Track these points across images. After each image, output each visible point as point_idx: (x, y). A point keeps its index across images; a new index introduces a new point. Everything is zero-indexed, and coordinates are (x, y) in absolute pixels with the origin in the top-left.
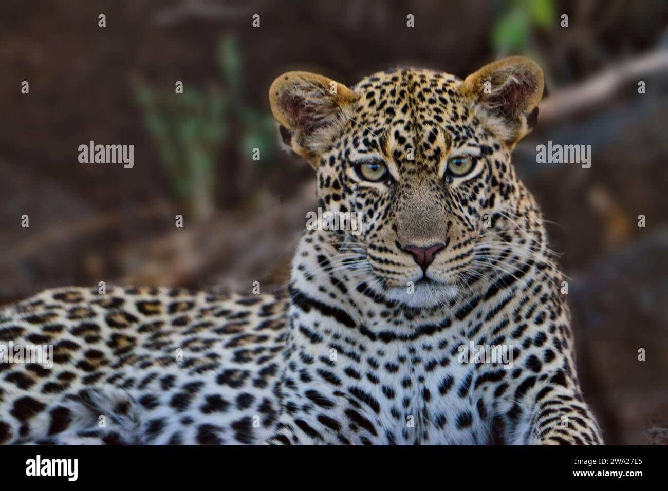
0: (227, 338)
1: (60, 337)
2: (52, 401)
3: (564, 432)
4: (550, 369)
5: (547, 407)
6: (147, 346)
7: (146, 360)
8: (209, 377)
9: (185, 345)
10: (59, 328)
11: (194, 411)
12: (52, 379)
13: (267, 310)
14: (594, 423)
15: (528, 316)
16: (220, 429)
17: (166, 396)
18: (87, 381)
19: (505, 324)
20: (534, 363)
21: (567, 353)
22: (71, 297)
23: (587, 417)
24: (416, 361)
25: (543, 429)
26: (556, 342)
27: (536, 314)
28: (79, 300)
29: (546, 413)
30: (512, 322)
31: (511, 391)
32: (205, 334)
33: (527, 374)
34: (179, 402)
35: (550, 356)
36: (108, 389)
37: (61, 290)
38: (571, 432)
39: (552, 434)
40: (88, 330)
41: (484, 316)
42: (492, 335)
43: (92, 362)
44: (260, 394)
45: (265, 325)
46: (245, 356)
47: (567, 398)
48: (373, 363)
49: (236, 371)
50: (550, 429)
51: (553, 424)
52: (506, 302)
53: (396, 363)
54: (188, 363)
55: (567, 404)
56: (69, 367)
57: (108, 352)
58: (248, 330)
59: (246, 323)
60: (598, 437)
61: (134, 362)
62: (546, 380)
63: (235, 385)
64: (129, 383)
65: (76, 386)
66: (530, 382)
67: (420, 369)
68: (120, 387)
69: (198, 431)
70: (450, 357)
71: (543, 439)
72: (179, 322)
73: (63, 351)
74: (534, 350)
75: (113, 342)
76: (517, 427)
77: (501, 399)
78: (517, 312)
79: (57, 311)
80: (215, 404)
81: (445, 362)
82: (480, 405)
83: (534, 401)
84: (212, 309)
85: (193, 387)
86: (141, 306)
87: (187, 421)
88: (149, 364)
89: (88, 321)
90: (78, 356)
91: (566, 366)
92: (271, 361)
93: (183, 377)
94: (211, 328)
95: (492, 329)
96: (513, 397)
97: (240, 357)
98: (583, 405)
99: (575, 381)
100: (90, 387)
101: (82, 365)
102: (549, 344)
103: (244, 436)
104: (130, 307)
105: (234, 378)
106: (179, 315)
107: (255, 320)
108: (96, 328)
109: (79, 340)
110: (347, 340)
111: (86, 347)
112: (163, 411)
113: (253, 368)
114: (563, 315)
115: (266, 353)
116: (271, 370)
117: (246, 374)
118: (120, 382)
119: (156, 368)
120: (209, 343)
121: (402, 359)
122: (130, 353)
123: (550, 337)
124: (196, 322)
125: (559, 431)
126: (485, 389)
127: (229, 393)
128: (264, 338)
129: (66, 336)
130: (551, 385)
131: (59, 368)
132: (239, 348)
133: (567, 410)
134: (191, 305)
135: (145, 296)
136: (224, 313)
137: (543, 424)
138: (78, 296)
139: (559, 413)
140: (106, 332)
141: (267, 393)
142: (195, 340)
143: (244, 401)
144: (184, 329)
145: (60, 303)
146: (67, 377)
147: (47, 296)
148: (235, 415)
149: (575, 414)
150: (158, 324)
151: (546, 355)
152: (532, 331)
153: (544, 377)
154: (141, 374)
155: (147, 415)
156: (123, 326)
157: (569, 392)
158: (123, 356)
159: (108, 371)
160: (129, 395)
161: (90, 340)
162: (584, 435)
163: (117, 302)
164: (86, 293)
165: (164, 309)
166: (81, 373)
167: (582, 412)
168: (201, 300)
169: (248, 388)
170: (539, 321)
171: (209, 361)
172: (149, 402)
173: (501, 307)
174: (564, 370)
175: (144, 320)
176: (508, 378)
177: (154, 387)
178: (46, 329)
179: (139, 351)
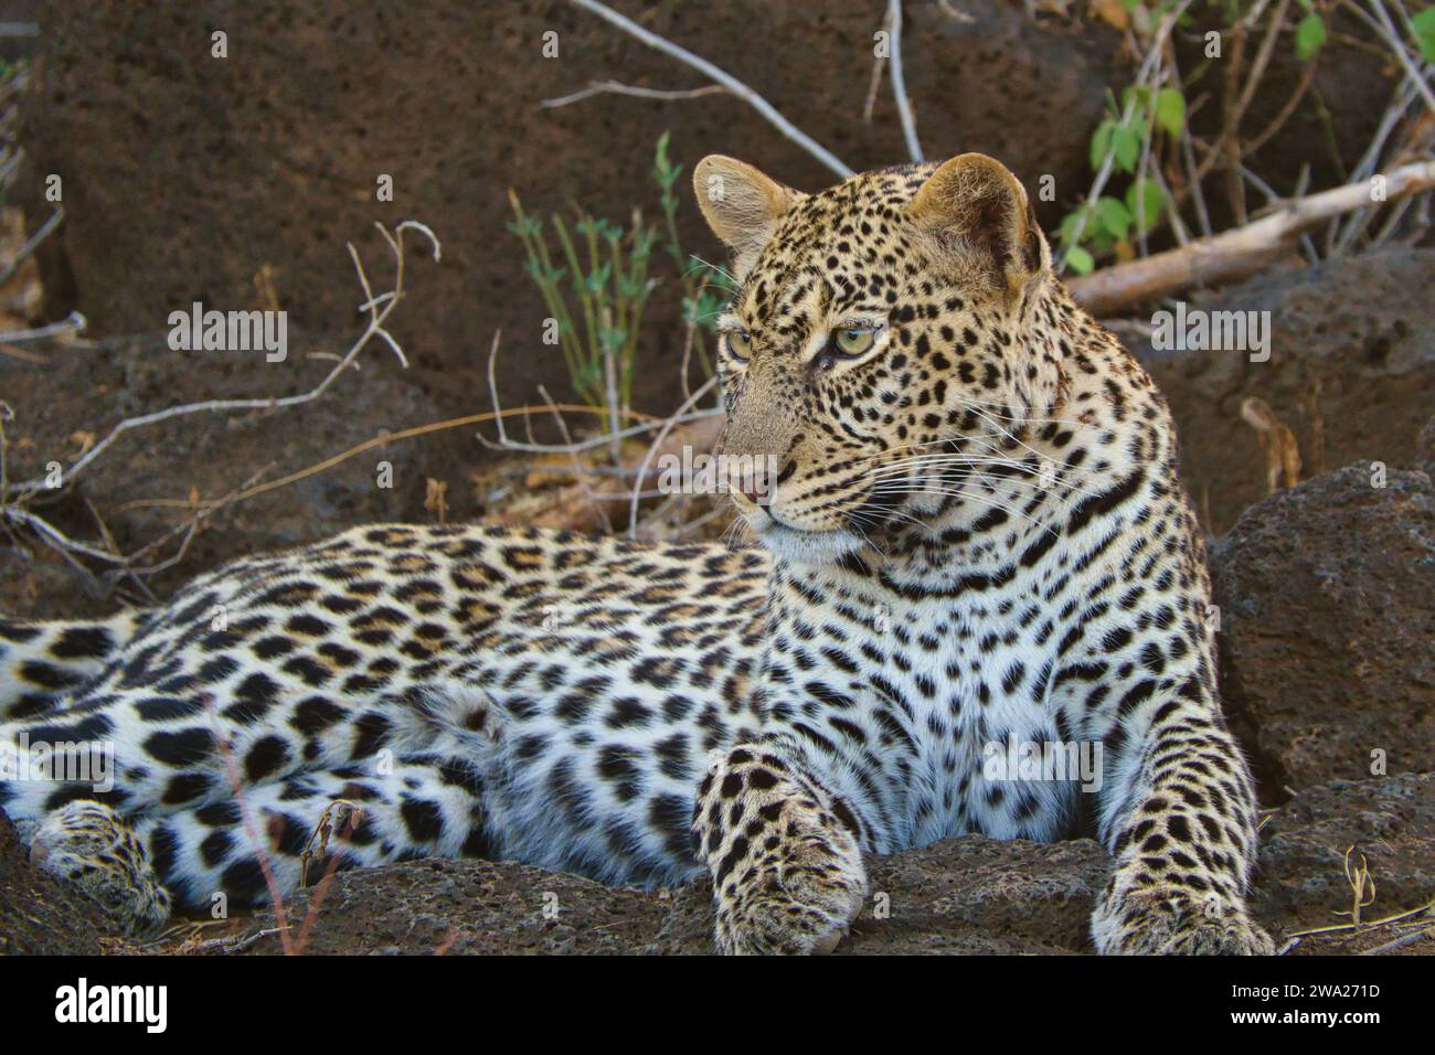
0: (650, 610)
1: (374, 602)
2: (359, 704)
3: (1192, 779)
4: (1179, 670)
5: (1168, 737)
6: (518, 619)
7: (517, 641)
8: (620, 671)
9: (581, 618)
10: (374, 588)
11: (595, 722)
12: (361, 670)
13: (714, 567)
14: (1242, 766)
15: (1146, 574)
16: (638, 754)
17: (549, 700)
18: (418, 673)
19: (1107, 583)
20: (1153, 657)
21: (1205, 647)
22: (397, 538)
23: (1232, 756)
24: (964, 633)
25: (1159, 771)
26: (1189, 626)
27: (1157, 573)
28: (408, 543)
29: (1165, 746)
30: (1119, 580)
31: (1112, 701)
32: (614, 602)
33: (1141, 674)
34: (571, 710)
35: (1179, 649)
36: (454, 687)
37: (378, 527)
38: (1203, 778)
39: (1172, 780)
40: (421, 591)
41: (1071, 564)
42: (1087, 599)
43: (426, 643)
44: (701, 697)
45: (710, 590)
46: (678, 636)
47: (1201, 723)
48: (901, 636)
49: (663, 660)
50: (1169, 773)
51: (1176, 765)
52: (1107, 542)
53: (934, 635)
54: (586, 647)
55: (1200, 733)
56: (389, 652)
57: (454, 628)
58: (683, 597)
59: (680, 586)
60: (1249, 789)
61: (497, 644)
62: (1172, 690)
63: (661, 682)
64: (489, 677)
65: (400, 682)
66: (1145, 690)
67: (972, 648)
68: (473, 682)
69: (598, 756)
70: (1018, 629)
71: (1157, 789)
72: (570, 583)
73: (380, 625)
74: (1154, 635)
75: (462, 614)
76: (1120, 763)
77: (1095, 714)
78: (1127, 564)
79: (371, 559)
80: (629, 713)
81: (1011, 638)
82: (1061, 719)
83: (1150, 722)
84: (626, 562)
85: (593, 686)
86: (510, 555)
87: (583, 740)
88: (522, 648)
89: (421, 576)
90: (404, 633)
91: (1203, 670)
92: (720, 644)
93: (578, 670)
94: (624, 593)
95: (1088, 589)
96: (1115, 712)
97: (668, 639)
98: (1227, 737)
99: (1214, 695)
100: (423, 682)
101: (410, 648)
102: (1177, 629)
103: (675, 767)
104: (492, 556)
105: (659, 672)
106: (571, 571)
107: (695, 582)
108: (434, 588)
109: (406, 608)
110: (862, 599)
111: (419, 619)
112: (544, 724)
113: (692, 654)
114: (1199, 583)
115: (710, 632)
116: (719, 659)
117: (679, 665)
118: (475, 674)
119: (532, 654)
120: (619, 616)
121: (942, 630)
122: (489, 630)
123: (1180, 615)
124: (598, 583)
125: (1183, 776)
126: (1070, 692)
127: (651, 696)
128: (709, 610)
129: (386, 600)
130: (1179, 700)
131: (371, 653)
132: (668, 625)
133: (1200, 743)
134: (591, 557)
135: (517, 540)
136: (645, 570)
137: (1159, 764)
138: (408, 537)
139: (1186, 746)
140: (452, 595)
141: (712, 695)
142: (597, 611)
143: (676, 708)
144: (579, 594)
145: (377, 546)
146: (386, 666)
147: (357, 535)
148: (661, 731)
149: (1212, 750)
150: (537, 585)
151: (1174, 645)
152: (1152, 602)
153: (1169, 684)
154: (509, 664)
155: (518, 729)
156: (482, 587)
157: (1203, 713)
158: (477, 635)
159: (454, 658)
160: (488, 694)
161: (425, 608)
162: (1225, 784)
163: (472, 548)
164: (421, 533)
165: (547, 561)
166: (409, 662)
167: (1224, 747)
168: (607, 548)
169: (682, 687)
170: (1163, 585)
171: (620, 644)
172: (520, 708)
173: (1100, 550)
174: (1198, 675)
175: (515, 577)
176: (1110, 678)
177: (529, 686)
178: (354, 588)
179: (505, 627)
